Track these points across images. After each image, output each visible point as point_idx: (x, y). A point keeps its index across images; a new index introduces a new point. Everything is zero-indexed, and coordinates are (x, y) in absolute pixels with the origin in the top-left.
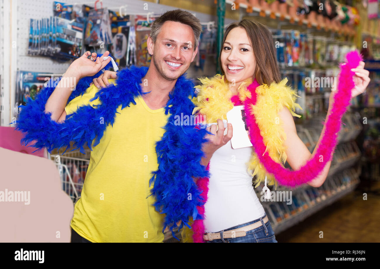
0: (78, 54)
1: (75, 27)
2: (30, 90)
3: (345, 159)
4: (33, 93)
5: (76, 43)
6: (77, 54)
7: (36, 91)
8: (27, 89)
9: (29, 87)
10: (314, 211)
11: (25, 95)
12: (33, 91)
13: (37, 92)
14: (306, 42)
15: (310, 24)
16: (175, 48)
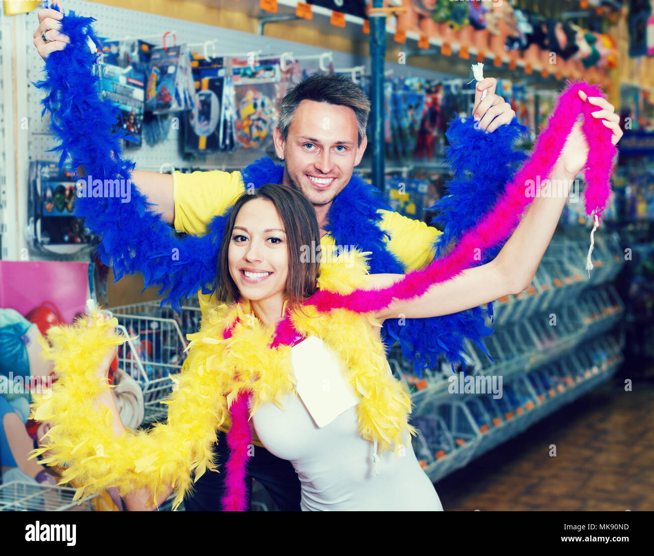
0: (138, 129)
1: (131, 81)
2: (54, 194)
3: (598, 318)
4: (58, 199)
5: (134, 109)
6: (136, 128)
7: (63, 197)
8: (49, 193)
9: (52, 189)
10: (543, 413)
11: (46, 203)
12: (58, 196)
13: (65, 198)
14: (524, 101)
15: (529, 66)
16: (320, 151)
